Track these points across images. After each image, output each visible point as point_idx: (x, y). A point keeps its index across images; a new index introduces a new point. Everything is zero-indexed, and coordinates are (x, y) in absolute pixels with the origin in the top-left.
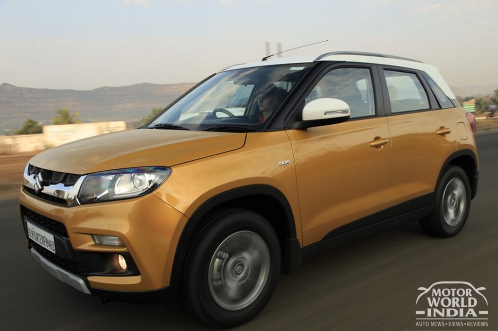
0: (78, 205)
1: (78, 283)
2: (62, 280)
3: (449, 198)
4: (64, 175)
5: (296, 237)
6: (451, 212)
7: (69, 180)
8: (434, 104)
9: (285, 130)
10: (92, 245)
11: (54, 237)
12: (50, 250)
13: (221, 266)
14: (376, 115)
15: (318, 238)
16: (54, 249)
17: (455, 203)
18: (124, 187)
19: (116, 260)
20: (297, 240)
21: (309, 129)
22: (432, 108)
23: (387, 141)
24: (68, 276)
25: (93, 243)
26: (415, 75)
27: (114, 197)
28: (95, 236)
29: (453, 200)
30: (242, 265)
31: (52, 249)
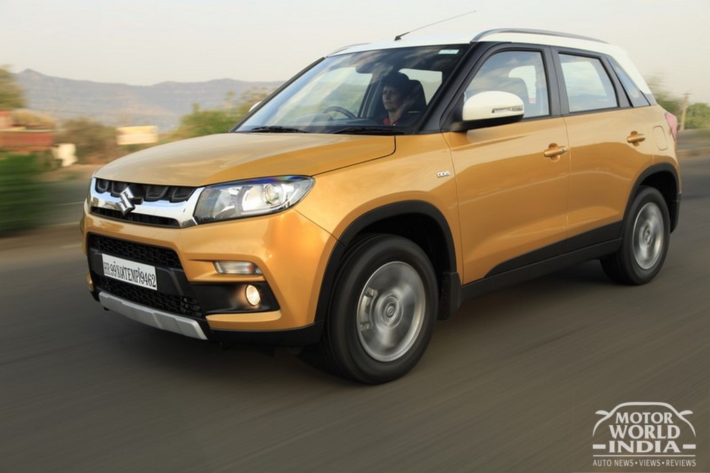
0: (195, 225)
1: (191, 326)
2: (160, 326)
3: (642, 229)
4: (166, 189)
5: (456, 270)
6: (644, 249)
7: (177, 195)
8: (623, 102)
9: (441, 132)
10: (215, 275)
11: (156, 269)
12: (148, 287)
13: (369, 305)
14: (550, 115)
15: (481, 273)
16: (155, 283)
17: (649, 238)
18: (254, 200)
19: (242, 294)
20: (458, 274)
21: (469, 131)
22: (621, 106)
23: (565, 149)
24: (174, 319)
25: (215, 272)
26: (598, 60)
27: (243, 214)
28: (217, 264)
29: (647, 234)
30: (394, 305)
31: (152, 285)
